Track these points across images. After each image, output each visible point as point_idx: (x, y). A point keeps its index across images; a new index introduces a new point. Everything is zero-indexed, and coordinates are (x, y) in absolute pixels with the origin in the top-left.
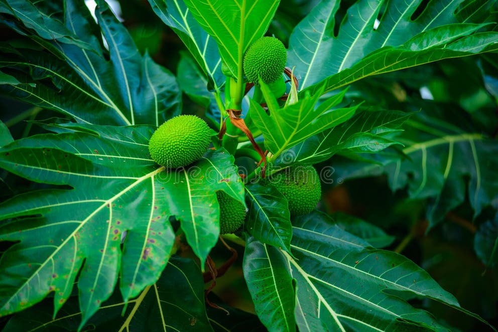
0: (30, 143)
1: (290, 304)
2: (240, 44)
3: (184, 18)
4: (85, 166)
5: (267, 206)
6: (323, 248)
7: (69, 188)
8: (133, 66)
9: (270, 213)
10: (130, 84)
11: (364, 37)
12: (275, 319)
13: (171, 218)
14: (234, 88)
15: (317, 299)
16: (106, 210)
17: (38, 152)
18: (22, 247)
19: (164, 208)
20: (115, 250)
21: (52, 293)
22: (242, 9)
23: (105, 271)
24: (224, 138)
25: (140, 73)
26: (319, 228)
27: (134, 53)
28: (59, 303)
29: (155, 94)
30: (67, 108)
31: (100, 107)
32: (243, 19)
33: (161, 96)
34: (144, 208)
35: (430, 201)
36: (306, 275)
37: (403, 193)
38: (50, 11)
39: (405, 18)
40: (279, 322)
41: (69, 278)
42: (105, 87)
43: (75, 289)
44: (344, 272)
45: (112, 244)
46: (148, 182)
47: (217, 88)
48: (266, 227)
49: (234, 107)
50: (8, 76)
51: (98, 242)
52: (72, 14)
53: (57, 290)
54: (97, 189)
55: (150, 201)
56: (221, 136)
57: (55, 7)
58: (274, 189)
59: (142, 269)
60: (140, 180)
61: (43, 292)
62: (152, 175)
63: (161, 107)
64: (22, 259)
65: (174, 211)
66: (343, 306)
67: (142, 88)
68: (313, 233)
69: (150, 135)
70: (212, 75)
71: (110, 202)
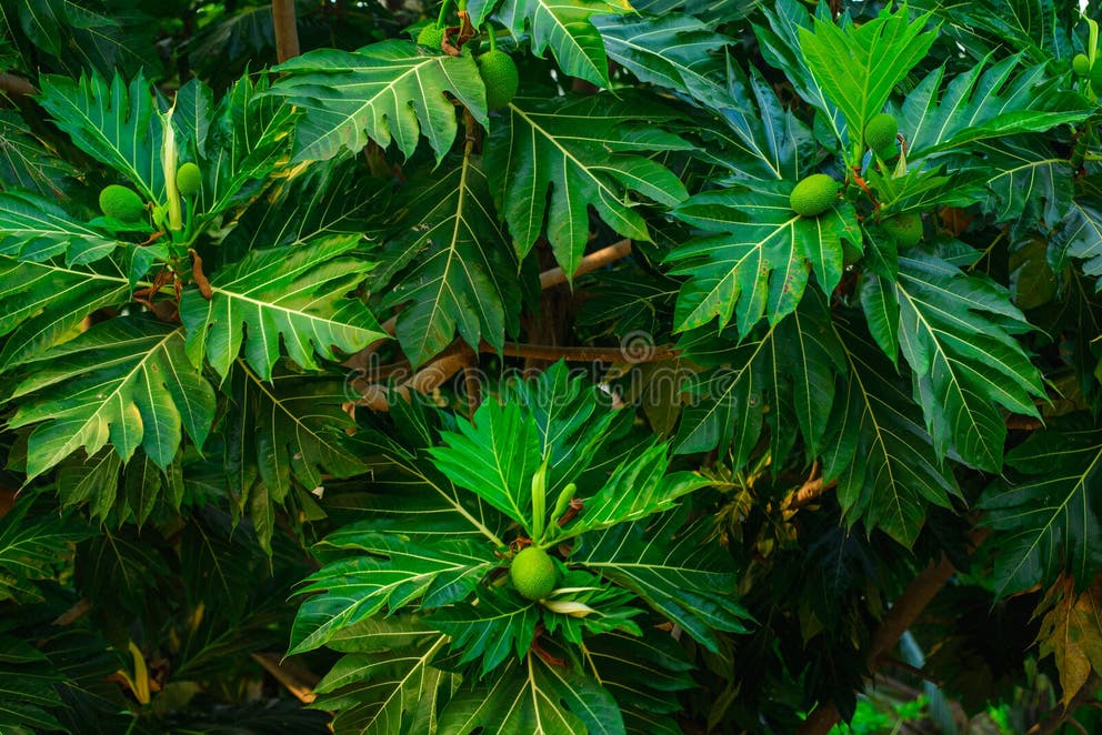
0: (701, 200)
1: (895, 323)
2: (862, 118)
3: (820, 90)
4: (741, 216)
5: (880, 245)
6: (923, 274)
7: (728, 234)
8: (778, 122)
9: (882, 251)
10: (777, 138)
11: (962, 108)
12: (883, 336)
13: (806, 260)
14: (857, 150)
15: (916, 316)
16: (757, 252)
17: (707, 207)
18: (695, 280)
19: (800, 250)
20: (763, 284)
21: (718, 316)
22: (864, 94)
23: (756, 299)
24: (848, 189)
25: (784, 128)
26: (921, 258)
27: (780, 112)
28: (723, 324)
29: (796, 146)
30: (728, 161)
31: (753, 159)
32: (865, 100)
33: (800, 147)
34: (785, 250)
35: (1013, 221)
36: (909, 297)
37: (991, 216)
38: (716, 79)
39: (992, 94)
40: (885, 338)
41: (729, 304)
42: (757, 142)
43: (734, 315)
44: (938, 295)
45: (761, 279)
46: (788, 228)
47: (844, 148)
48: (879, 262)
49: (856, 165)
50: (685, 142)
51: (750, 277)
52: (734, 82)
53: (721, 314)
54: (750, 235)
55: (790, 244)
56: (846, 186)
57: (720, 76)
58: (885, 232)
59: (783, 300)
60: (783, 226)
61: (711, 316)
62: (792, 222)
63: (800, 156)
64: (695, 289)
65: (808, 254)
66: (936, 322)
67: (785, 140)
68: (915, 262)
69: (792, 189)
70: (839, 136)
71: (759, 245)
